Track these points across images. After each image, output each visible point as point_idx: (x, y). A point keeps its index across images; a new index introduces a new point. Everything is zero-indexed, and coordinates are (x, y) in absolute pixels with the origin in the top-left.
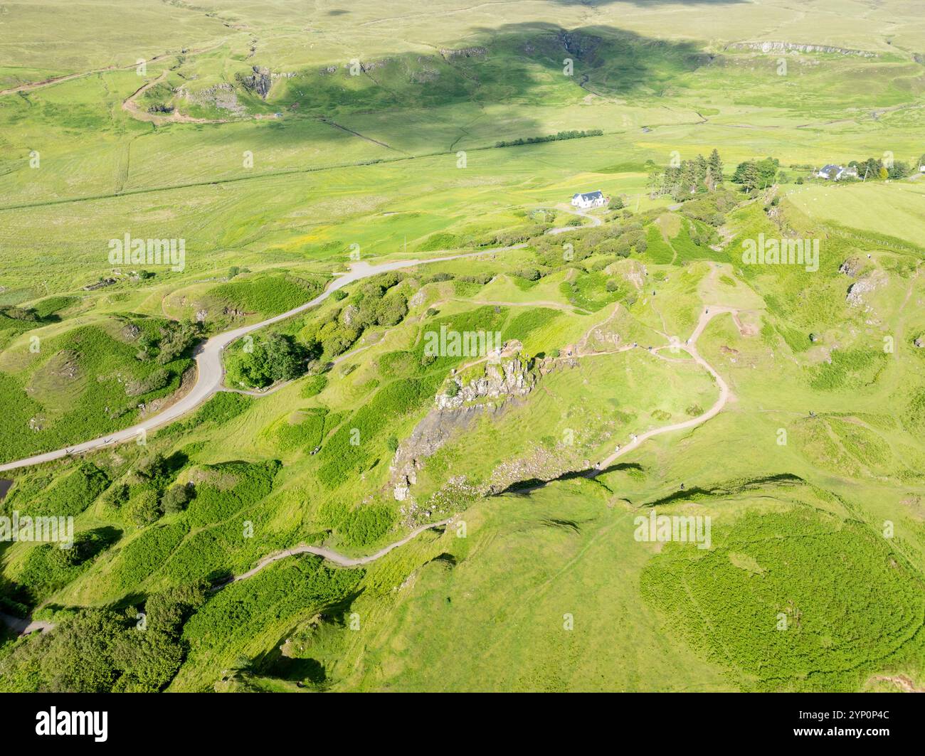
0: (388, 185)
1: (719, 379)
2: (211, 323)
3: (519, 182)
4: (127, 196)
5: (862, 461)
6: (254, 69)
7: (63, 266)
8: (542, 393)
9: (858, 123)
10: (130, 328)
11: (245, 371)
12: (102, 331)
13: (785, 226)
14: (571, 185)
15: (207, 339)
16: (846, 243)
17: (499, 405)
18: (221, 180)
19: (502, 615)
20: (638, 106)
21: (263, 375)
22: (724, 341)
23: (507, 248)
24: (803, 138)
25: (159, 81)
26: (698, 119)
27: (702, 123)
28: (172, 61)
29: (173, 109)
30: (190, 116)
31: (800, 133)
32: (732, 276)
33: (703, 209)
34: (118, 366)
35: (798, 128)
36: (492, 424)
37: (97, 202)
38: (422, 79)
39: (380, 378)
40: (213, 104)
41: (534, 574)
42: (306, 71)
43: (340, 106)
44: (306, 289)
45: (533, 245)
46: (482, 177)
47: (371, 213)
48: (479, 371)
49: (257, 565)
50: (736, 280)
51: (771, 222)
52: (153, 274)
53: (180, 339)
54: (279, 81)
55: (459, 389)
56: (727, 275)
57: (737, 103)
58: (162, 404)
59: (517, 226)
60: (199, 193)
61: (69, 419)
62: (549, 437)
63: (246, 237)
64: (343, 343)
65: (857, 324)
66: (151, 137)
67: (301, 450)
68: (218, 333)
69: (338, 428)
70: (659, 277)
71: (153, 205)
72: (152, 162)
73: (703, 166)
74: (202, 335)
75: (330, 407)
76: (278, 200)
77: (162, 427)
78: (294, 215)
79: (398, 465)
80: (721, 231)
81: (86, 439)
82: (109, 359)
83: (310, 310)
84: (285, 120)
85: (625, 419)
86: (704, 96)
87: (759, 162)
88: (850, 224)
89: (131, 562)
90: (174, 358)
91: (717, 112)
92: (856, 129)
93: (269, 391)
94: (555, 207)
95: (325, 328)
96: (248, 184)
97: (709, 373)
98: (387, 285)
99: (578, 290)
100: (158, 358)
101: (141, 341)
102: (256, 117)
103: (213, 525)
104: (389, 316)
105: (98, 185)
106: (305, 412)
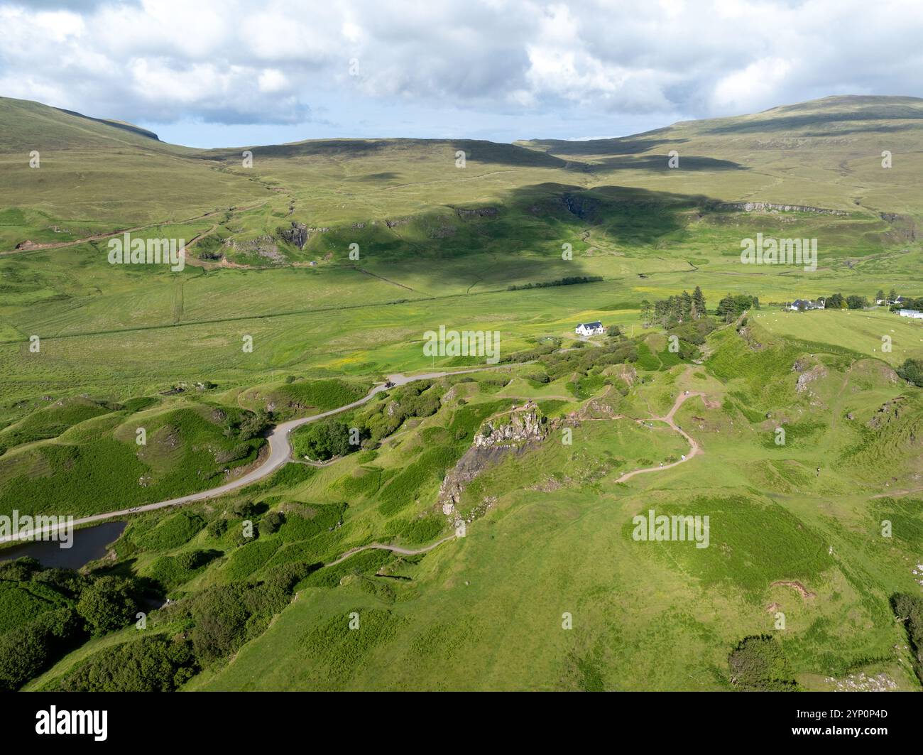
0: (414, 320)
1: (691, 441)
2: (279, 414)
3: (528, 318)
4: (184, 326)
5: (791, 482)
6: (293, 224)
7: (134, 379)
8: (553, 441)
9: (835, 270)
10: (218, 412)
11: (312, 445)
12: (196, 413)
13: (752, 341)
14: (576, 319)
15: (276, 425)
16: (799, 350)
17: (521, 447)
18: (266, 314)
19: (529, 545)
20: (634, 257)
21: (326, 448)
22: (692, 413)
23: (520, 364)
24: (784, 283)
25: (210, 233)
26: (690, 267)
27: (693, 270)
28: (221, 216)
29: (221, 257)
30: (236, 263)
31: (782, 279)
32: (704, 373)
33: (687, 332)
34: (209, 440)
35: (780, 274)
36: (515, 461)
37: (158, 330)
38: (440, 235)
39: (424, 446)
40: (257, 253)
41: (549, 525)
42: (339, 227)
43: (368, 257)
44: (353, 391)
45: (543, 360)
46: (496, 314)
47: (399, 342)
48: (506, 419)
49: (341, 557)
50: (707, 376)
51: (741, 339)
52: (216, 386)
53: (257, 422)
54: (315, 235)
55: (491, 431)
56: (701, 373)
57: (724, 255)
58: (243, 471)
59: (529, 348)
60: (248, 325)
61: (169, 479)
62: (559, 473)
63: (292, 359)
64: (389, 428)
65: (803, 405)
66: (202, 280)
67: (364, 495)
68: (284, 422)
69: (391, 480)
70: (647, 379)
71: (207, 334)
72: (203, 300)
73: (687, 299)
74: (272, 423)
75: (383, 467)
76: (318, 330)
77: (244, 487)
78: (332, 342)
79: (446, 490)
80: (702, 349)
81: (182, 495)
82: (201, 433)
83: (358, 407)
84: (321, 267)
85: (616, 464)
86: (695, 249)
87: (736, 297)
88: (804, 337)
89: (240, 562)
90: (252, 437)
91: (707, 262)
92: (832, 275)
93: (329, 464)
94: (562, 335)
95: (373, 418)
96: (290, 318)
97: (683, 436)
98: (421, 388)
99: (580, 388)
100: (240, 436)
101: (226, 422)
102: (294, 264)
103: (299, 542)
104: (426, 409)
105: (158, 318)
106: (365, 469)
